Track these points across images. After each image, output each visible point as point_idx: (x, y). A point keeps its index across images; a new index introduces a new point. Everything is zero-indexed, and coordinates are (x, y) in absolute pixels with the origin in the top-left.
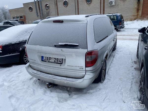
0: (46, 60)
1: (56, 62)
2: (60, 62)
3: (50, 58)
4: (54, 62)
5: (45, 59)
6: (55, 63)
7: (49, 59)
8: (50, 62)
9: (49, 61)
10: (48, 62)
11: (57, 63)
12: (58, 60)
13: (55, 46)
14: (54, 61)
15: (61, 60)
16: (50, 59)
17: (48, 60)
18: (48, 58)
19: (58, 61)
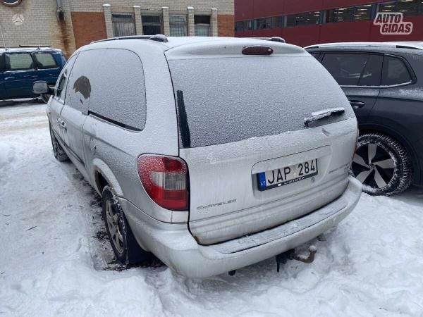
0: (275, 182)
1: (305, 174)
2: (314, 169)
3: (285, 168)
4: (298, 176)
5: (271, 181)
6: (302, 178)
7: (286, 174)
8: (287, 183)
9: (284, 180)
10: (283, 184)
11: (306, 177)
12: (308, 168)
13: (307, 124)
14: (300, 174)
15: (314, 164)
16: (287, 171)
17: (282, 178)
18: (279, 171)
19: (307, 170)
